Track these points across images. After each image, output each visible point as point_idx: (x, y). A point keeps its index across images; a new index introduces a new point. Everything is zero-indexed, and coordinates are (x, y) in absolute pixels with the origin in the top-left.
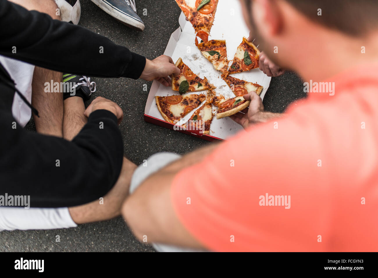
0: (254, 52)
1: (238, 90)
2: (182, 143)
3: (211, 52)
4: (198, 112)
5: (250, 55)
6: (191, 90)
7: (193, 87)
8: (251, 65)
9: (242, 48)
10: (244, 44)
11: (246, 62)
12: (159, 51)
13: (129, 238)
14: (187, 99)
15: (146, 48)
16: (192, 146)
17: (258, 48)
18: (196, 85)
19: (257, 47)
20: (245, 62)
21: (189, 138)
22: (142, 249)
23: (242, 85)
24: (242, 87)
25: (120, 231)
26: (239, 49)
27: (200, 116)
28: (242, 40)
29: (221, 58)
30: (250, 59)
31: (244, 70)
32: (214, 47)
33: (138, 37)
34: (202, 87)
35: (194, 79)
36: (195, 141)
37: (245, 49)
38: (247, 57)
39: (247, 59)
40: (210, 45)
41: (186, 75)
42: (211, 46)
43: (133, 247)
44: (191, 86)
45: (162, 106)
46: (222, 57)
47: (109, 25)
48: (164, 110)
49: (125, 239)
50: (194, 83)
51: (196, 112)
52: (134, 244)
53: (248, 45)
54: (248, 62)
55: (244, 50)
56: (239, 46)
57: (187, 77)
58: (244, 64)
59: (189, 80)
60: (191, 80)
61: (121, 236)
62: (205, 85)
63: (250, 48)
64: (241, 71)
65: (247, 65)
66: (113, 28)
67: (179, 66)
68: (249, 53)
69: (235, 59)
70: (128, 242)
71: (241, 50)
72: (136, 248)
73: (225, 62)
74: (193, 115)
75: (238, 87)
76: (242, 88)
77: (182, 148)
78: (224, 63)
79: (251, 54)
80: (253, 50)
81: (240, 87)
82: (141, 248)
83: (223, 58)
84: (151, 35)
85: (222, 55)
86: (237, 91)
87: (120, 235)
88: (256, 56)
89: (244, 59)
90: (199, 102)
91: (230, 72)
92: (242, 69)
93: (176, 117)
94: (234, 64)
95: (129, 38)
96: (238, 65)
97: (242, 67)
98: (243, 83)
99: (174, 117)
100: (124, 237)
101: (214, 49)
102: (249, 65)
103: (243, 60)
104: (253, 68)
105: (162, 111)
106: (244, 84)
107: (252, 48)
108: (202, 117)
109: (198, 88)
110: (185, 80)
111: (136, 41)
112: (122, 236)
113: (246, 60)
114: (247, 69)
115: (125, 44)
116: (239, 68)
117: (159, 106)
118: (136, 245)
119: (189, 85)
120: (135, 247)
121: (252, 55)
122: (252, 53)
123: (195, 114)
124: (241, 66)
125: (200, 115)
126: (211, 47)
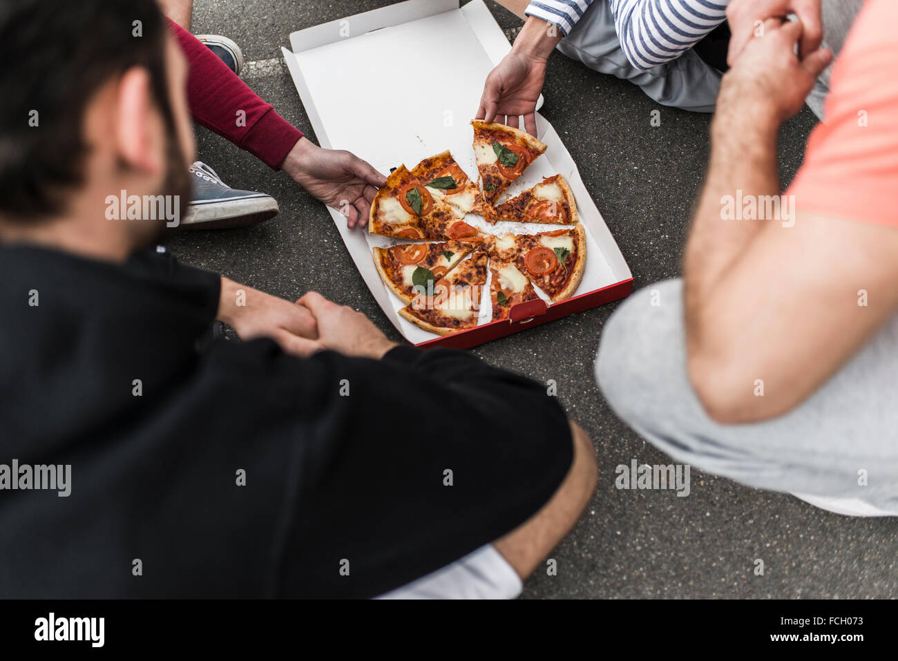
0: (511, 136)
1: (536, 212)
2: (515, 357)
3: (433, 183)
4: (498, 285)
5: (506, 146)
6: (442, 274)
7: (439, 267)
8: (519, 162)
9: (482, 142)
10: (481, 134)
11: (507, 161)
12: (331, 236)
13: (579, 582)
14: (459, 277)
15: (302, 247)
16: (537, 348)
17: (507, 125)
18: (441, 259)
19: (506, 123)
20: (504, 163)
21: (519, 340)
22: (619, 582)
23: (532, 201)
24: (536, 202)
25: (551, 583)
26: (478, 148)
27: (507, 289)
28: (472, 128)
29: (459, 185)
30: (510, 152)
31: (511, 181)
32: (434, 171)
33: (269, 238)
34: (454, 256)
35: (429, 253)
36: (534, 338)
37: (488, 141)
38: (503, 153)
39: (505, 155)
40: (423, 173)
41: (409, 262)
42: (426, 173)
43: (600, 592)
44: (433, 268)
45: (426, 318)
46: (459, 183)
47: (193, 254)
48: (435, 323)
49: (573, 590)
50: (436, 259)
51: (493, 287)
52: (595, 585)
53: (489, 131)
54: (511, 160)
55: (489, 144)
56: (474, 142)
57: (414, 263)
58: (504, 168)
59: (422, 261)
60: (424, 259)
61: (562, 591)
62: (458, 249)
63: (497, 134)
64: (509, 184)
65: (512, 166)
66: (206, 253)
67: (385, 260)
68: (502, 143)
69: (482, 169)
70: (582, 590)
71: (483, 147)
72: (605, 589)
73: (470, 188)
74: (492, 296)
75: (529, 208)
76: (538, 205)
77: (523, 364)
78: (470, 192)
79: (506, 143)
80: (504, 135)
81: (532, 205)
82: (613, 580)
83: (462, 183)
84: (289, 218)
85: (458, 180)
86: (537, 215)
87: (558, 589)
88: (518, 141)
89: (499, 159)
90: (482, 270)
91: (491, 200)
92: (507, 181)
93: (467, 318)
94: (488, 181)
95: (254, 250)
96: (494, 177)
97: (505, 176)
98: (528, 196)
99: (462, 321)
100: (568, 589)
101: (435, 176)
102: (515, 165)
103: (498, 162)
104: (526, 165)
105: (433, 325)
106: (532, 197)
107: (501, 131)
108: (511, 288)
109: (449, 261)
110: (415, 268)
111: (272, 247)
112: (564, 589)
113: (506, 159)
114: (516, 174)
115: (256, 265)
116: (500, 182)
117: (421, 322)
118: (601, 584)
119: (431, 269)
120: (602, 589)
121: (509, 144)
122: (507, 140)
123: (495, 293)
124: (501, 176)
125: (503, 287)
126: (427, 175)
